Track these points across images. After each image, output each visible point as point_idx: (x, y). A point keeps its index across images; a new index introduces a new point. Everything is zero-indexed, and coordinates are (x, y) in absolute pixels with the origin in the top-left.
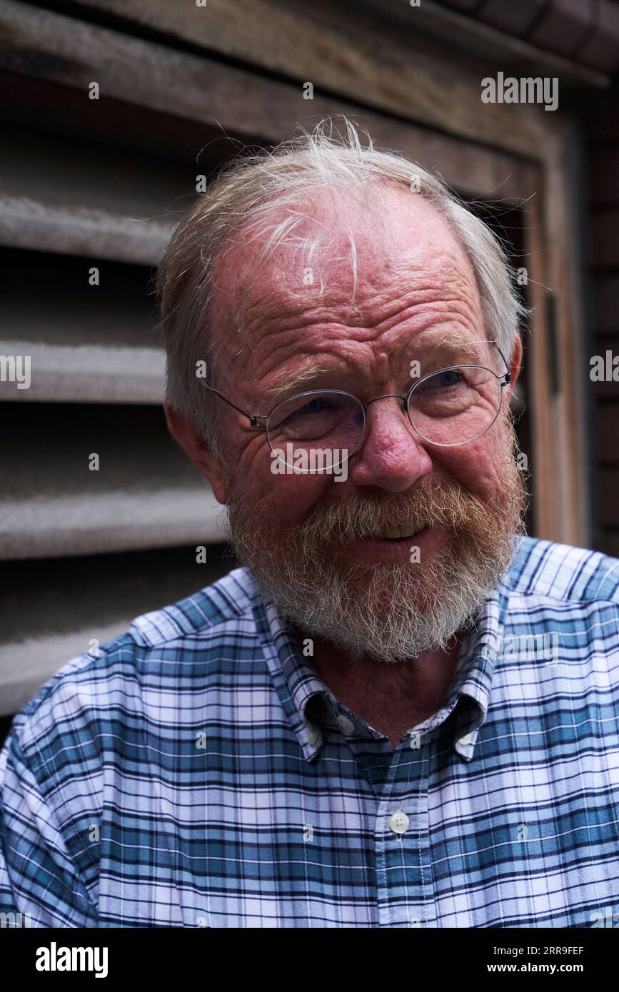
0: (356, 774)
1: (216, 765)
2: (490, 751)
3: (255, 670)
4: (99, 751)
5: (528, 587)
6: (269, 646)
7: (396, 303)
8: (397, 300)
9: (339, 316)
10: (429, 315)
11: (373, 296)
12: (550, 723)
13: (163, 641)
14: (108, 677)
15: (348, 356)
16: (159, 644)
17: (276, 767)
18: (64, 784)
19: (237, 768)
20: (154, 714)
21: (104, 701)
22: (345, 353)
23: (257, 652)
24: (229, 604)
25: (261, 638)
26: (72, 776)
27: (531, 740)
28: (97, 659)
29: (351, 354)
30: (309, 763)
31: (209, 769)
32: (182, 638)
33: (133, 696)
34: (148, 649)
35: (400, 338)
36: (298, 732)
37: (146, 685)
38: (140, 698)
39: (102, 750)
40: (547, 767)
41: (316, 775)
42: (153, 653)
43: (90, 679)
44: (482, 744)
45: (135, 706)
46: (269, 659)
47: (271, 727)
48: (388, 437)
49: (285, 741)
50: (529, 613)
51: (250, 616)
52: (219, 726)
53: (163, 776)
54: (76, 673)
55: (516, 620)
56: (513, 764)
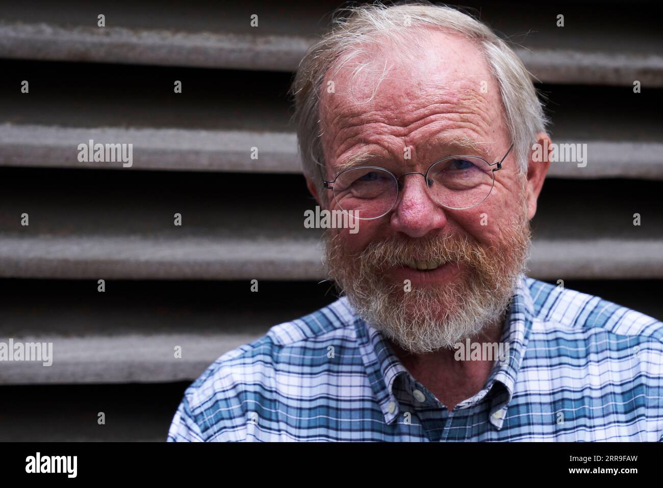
0: (421, 434)
1: (325, 424)
2: (515, 424)
3: (354, 362)
4: (245, 411)
5: (547, 316)
6: (364, 347)
7: (422, 111)
8: (423, 109)
9: (384, 118)
10: (444, 123)
11: (407, 104)
12: (557, 407)
13: (291, 341)
14: (253, 363)
15: (388, 147)
16: (289, 344)
17: (366, 427)
18: (220, 433)
19: (339, 428)
20: (284, 390)
21: (250, 379)
22: (386, 144)
23: (356, 351)
24: (338, 318)
25: (359, 341)
26: (225, 428)
27: (544, 418)
28: (246, 351)
29: (390, 145)
30: (388, 426)
31: (320, 426)
32: (306, 340)
33: (269, 377)
34: (281, 347)
35: (423, 136)
36: (382, 404)
37: (279, 371)
38: (275, 379)
39: (247, 411)
40: (554, 437)
41: (393, 435)
42: (284, 350)
43: (241, 364)
44: (510, 419)
45: (270, 384)
46: (364, 355)
47: (363, 400)
48: (411, 201)
49: (372, 410)
50: (547, 334)
51: (353, 327)
52: (328, 398)
53: (289, 431)
54: (231, 360)
55: (537, 337)
56: (530, 434)
